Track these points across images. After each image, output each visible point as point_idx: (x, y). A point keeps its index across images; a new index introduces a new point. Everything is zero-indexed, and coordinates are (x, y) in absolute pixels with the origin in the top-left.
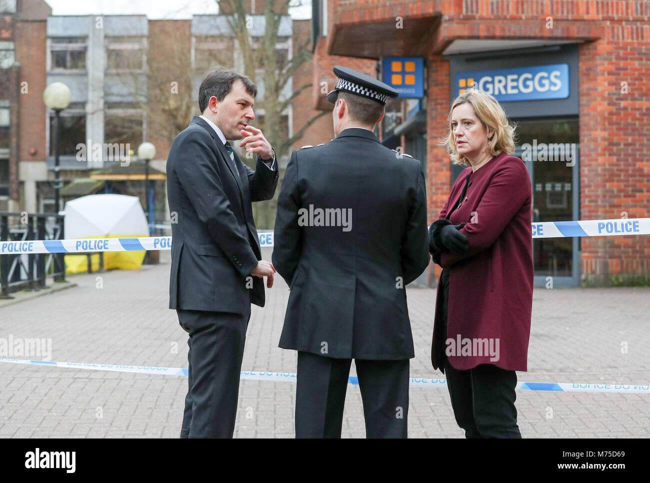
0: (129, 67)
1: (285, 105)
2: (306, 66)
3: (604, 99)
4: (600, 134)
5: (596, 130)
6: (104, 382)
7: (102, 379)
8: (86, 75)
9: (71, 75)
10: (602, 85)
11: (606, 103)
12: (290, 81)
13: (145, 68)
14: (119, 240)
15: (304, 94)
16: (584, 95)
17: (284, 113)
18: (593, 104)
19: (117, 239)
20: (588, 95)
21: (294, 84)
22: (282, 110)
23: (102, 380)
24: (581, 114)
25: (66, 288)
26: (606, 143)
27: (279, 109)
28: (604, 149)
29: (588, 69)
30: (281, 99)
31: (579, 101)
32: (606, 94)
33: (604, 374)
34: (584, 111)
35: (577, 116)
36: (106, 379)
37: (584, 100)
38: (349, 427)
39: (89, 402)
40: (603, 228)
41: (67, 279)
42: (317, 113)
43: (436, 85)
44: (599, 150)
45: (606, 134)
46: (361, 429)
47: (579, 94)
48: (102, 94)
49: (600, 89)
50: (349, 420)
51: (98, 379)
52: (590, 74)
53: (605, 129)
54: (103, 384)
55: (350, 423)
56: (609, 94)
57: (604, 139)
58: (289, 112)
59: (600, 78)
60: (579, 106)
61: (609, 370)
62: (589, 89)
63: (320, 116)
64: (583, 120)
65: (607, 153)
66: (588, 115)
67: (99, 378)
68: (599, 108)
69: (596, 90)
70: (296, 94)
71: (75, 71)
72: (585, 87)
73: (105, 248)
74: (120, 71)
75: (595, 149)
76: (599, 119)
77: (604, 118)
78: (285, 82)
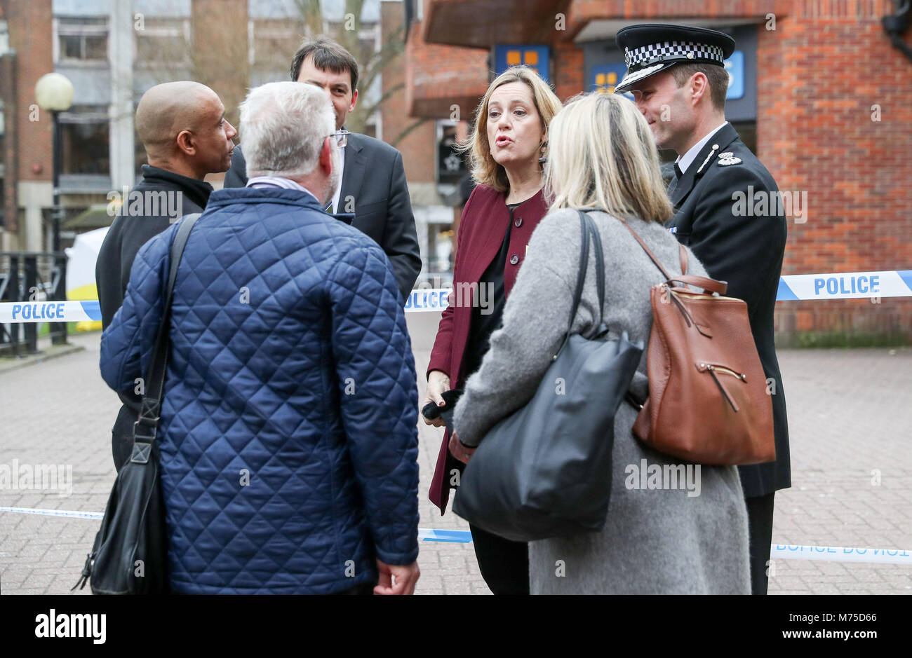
0: (164, 58)
1: (371, 111)
2: (397, 61)
3: (790, 98)
4: (785, 145)
5: (779, 139)
6: (88, 500)
7: (87, 494)
8: (108, 68)
9: (86, 68)
10: (789, 80)
11: (794, 103)
12: (378, 80)
13: (187, 61)
14: (82, 303)
15: (395, 97)
16: (763, 93)
17: (371, 121)
18: (775, 105)
19: (79, 302)
20: (769, 92)
21: (384, 83)
22: (367, 117)
23: (86, 496)
24: (759, 119)
25: (68, 353)
26: (793, 158)
27: (363, 115)
28: (791, 165)
29: (770, 59)
30: (366, 104)
31: (756, 102)
32: (794, 92)
33: (806, 482)
34: (763, 114)
35: (753, 123)
36: (92, 494)
37: (763, 101)
38: (440, 566)
39: (60, 533)
40: (823, 286)
41: (70, 340)
42: (412, 121)
43: (567, 82)
44: (784, 167)
45: (793, 145)
46: (458, 569)
47: (757, 93)
48: (129, 93)
49: (785, 84)
50: (441, 554)
51: (80, 494)
52: (772, 65)
53: (791, 138)
54: (86, 503)
55: (442, 559)
56: (798, 92)
57: (790, 152)
58: (377, 120)
59: (785, 71)
60: (756, 107)
61: (812, 474)
62: (770, 85)
63: (417, 125)
64: (763, 127)
65: (794, 171)
66: (769, 119)
67: (81, 492)
68: (785, 111)
69: (779, 85)
70: (386, 97)
71: (92, 63)
72: (765, 82)
73: (58, 316)
74: (154, 64)
75: (778, 166)
76: (784, 125)
77: (791, 125)
78: (371, 81)
